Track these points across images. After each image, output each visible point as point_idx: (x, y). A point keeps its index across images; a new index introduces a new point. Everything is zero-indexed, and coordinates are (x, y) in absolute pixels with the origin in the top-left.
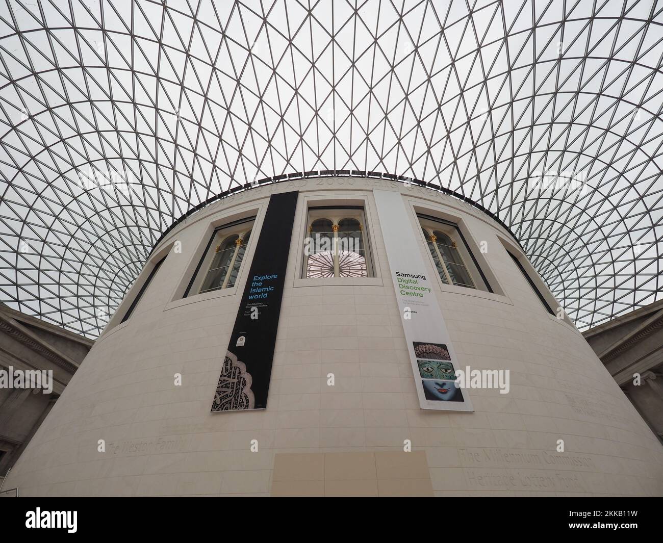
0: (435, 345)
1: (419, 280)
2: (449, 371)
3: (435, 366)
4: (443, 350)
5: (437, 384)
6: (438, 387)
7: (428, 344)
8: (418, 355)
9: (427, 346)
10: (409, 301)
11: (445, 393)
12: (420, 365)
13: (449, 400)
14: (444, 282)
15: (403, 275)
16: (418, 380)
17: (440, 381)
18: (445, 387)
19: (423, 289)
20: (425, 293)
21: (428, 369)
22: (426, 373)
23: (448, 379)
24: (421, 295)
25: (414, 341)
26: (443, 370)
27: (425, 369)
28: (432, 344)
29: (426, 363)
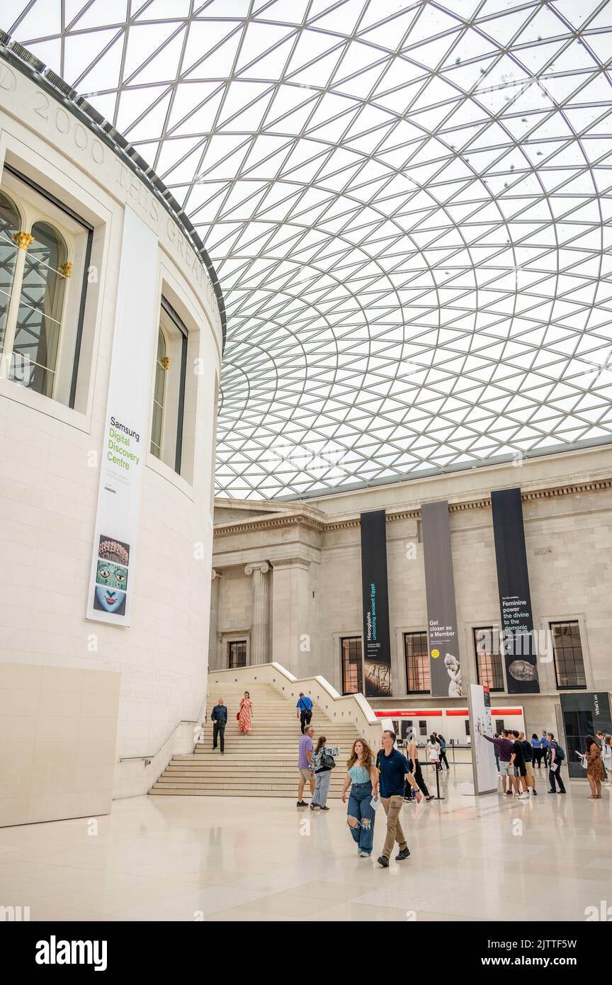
0: (120, 543)
1: (133, 439)
2: (123, 579)
3: (112, 571)
4: (125, 552)
5: (108, 592)
6: (108, 596)
7: (114, 541)
8: (101, 555)
9: (112, 543)
10: (113, 472)
11: (112, 604)
12: (100, 566)
13: (112, 612)
14: (152, 452)
15: (118, 425)
16: (93, 584)
17: (112, 589)
18: (114, 598)
19: (131, 456)
20: (132, 463)
21: (105, 574)
22: (102, 578)
23: (119, 588)
24: (127, 466)
25: (103, 534)
26: (118, 577)
27: (102, 572)
28: (117, 542)
29: (105, 566)
